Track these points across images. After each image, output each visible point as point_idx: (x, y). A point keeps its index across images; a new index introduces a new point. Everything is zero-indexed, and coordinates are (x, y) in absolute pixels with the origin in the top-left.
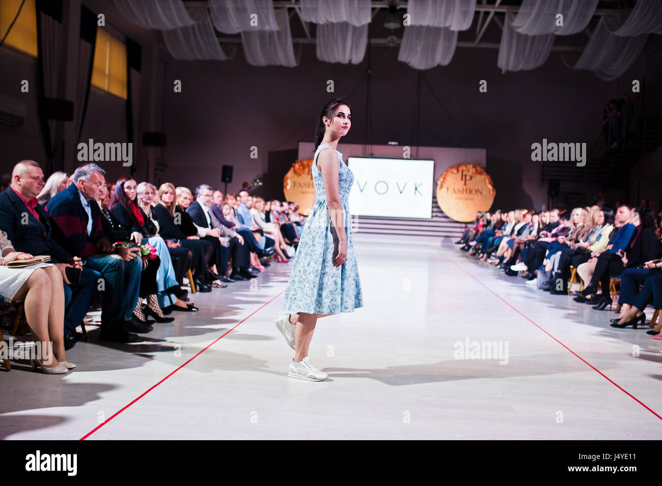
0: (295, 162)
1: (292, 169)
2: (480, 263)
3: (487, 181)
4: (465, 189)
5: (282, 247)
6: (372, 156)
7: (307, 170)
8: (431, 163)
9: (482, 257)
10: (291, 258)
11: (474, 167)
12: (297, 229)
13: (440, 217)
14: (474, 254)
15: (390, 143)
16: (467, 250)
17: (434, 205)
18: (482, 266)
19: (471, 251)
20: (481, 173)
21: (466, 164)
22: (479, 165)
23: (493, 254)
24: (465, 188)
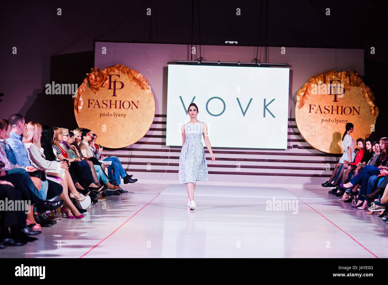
0: (90, 72)
1: (86, 81)
2: (358, 212)
3: (367, 95)
4: (335, 108)
5: (72, 196)
6: (201, 62)
7: (107, 81)
8: (287, 71)
9: (361, 205)
10: (85, 211)
11: (348, 75)
12: (94, 168)
13: (300, 148)
14: (349, 201)
15: (226, 42)
16: (340, 195)
17: (292, 131)
18: (361, 218)
19: (345, 196)
20: (357, 85)
21: (336, 71)
22: (355, 72)
23: (376, 200)
24: (335, 105)
